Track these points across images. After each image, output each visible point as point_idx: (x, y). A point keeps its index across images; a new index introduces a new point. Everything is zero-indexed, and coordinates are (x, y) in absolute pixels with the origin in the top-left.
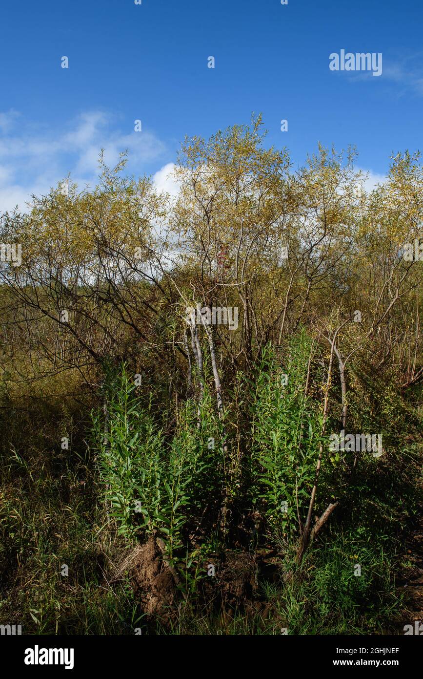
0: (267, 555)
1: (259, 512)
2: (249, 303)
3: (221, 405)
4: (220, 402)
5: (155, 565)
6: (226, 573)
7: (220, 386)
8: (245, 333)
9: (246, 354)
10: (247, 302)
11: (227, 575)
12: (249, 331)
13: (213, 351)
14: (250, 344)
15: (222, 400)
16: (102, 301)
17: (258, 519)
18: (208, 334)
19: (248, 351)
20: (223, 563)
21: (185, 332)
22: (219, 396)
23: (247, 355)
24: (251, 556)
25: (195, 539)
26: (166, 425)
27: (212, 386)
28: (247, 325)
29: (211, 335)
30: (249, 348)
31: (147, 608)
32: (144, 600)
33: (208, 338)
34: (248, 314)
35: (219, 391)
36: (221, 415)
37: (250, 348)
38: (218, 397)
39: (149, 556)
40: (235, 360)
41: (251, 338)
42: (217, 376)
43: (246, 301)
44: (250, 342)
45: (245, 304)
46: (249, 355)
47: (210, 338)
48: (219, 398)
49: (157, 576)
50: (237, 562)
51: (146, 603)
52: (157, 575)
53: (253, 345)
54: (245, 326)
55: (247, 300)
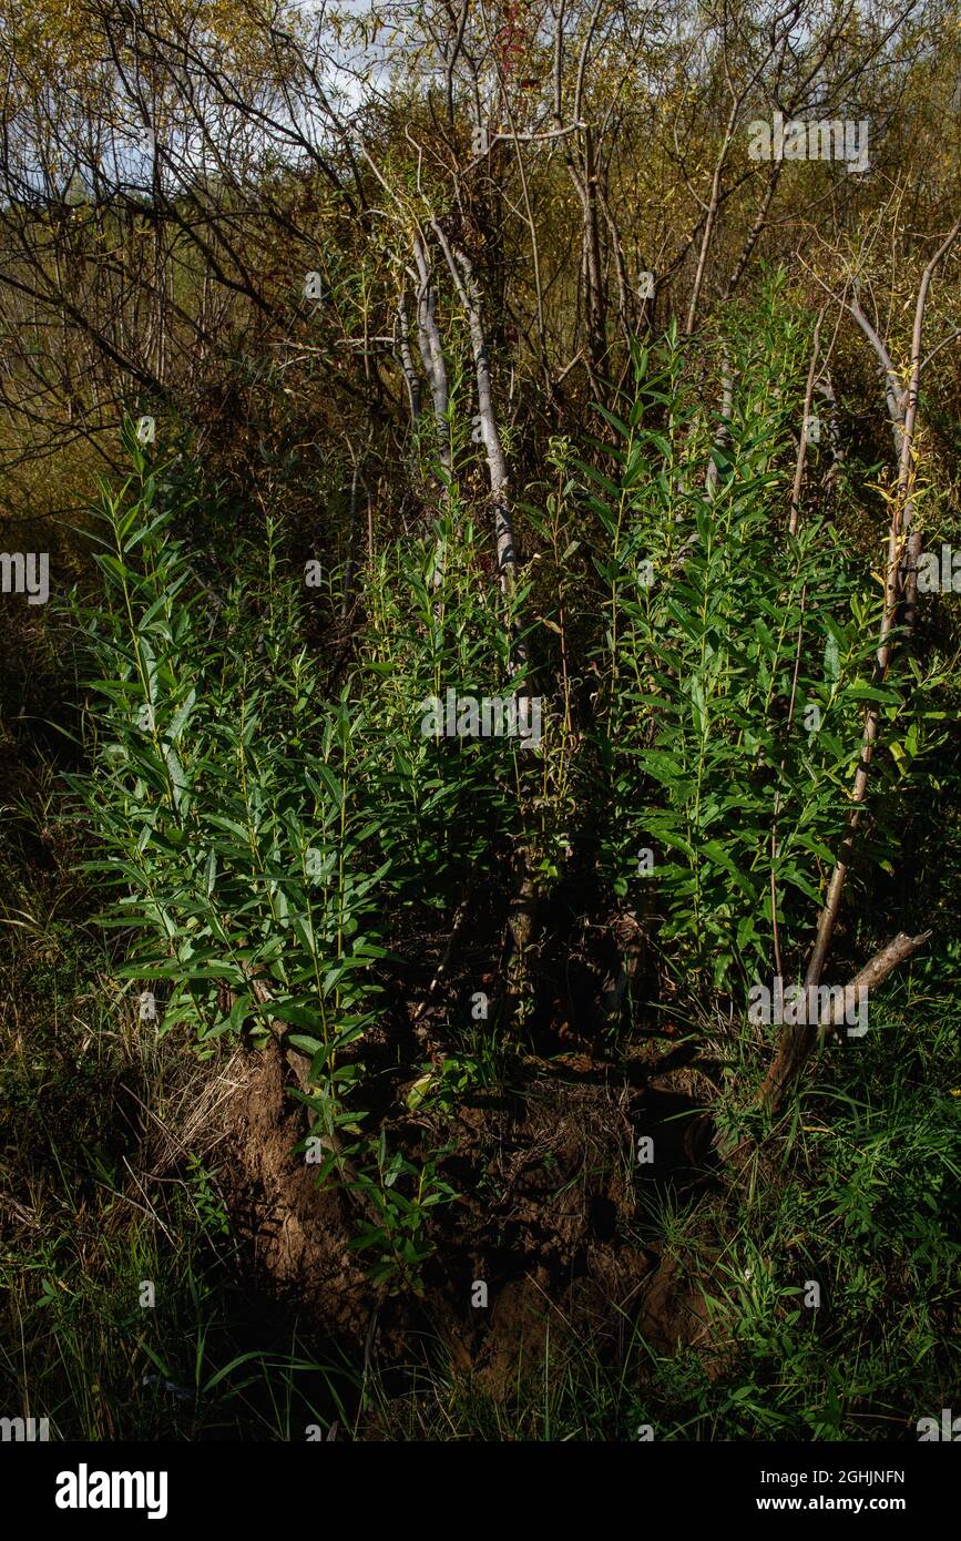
0: (663, 1060)
1: (637, 918)
2: (600, 197)
3: (506, 550)
4: (504, 541)
5: (287, 1141)
6: (527, 1167)
7: (505, 482)
8: (588, 300)
9: (591, 365)
10: (593, 195)
11: (529, 1176)
12: (598, 294)
13: (482, 361)
14: (603, 336)
15: (510, 531)
16: (141, 217)
17: (635, 940)
18: (466, 305)
19: (596, 357)
20: (515, 1128)
21: (401, 303)
22: (500, 520)
23: (595, 371)
24: (613, 1097)
25: (428, 1017)
26: (344, 611)
27: (478, 483)
28: (592, 271)
29: (477, 308)
30: (599, 349)
31: (277, 1252)
32: (268, 1226)
33: (468, 317)
34: (595, 235)
35: (502, 501)
36: (507, 584)
37: (602, 346)
38: (498, 523)
39: (264, 1110)
40: (554, 387)
41: (603, 314)
42: (496, 448)
43: (587, 191)
44: (601, 327)
45: (585, 202)
46: (600, 367)
47: (474, 318)
48: (502, 526)
49: (296, 1173)
50: (563, 1124)
51: (272, 1235)
52: (293, 1170)
53: (610, 337)
54: (588, 277)
55: (592, 185)
